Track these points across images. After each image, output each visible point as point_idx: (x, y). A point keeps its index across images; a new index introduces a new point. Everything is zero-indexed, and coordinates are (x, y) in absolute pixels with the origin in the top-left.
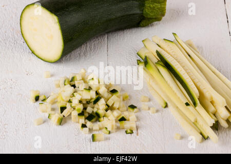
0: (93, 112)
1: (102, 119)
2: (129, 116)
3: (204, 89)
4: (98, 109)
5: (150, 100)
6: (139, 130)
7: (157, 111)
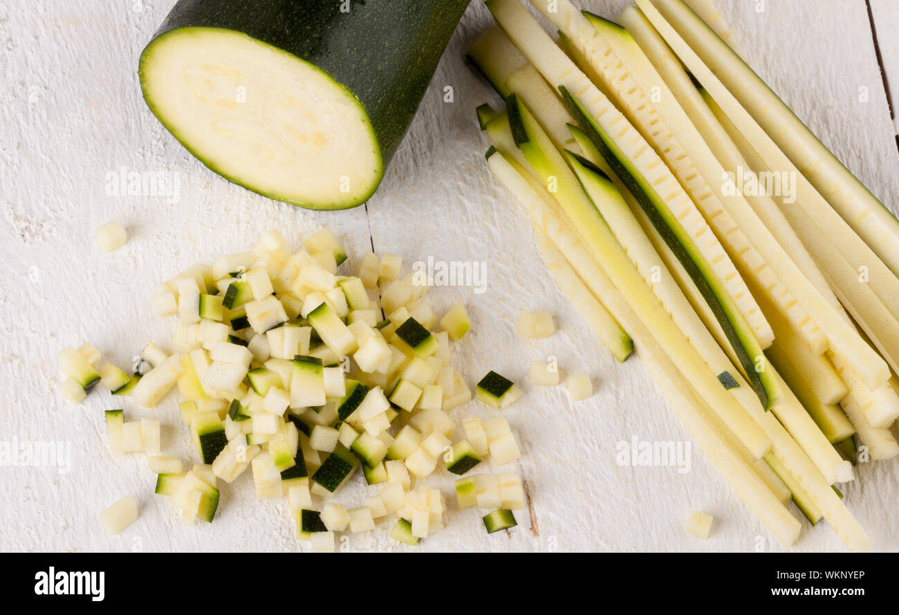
0: (339, 444)
1: (378, 472)
2: (490, 440)
3: (793, 303)
4: (360, 431)
5: (558, 322)
6: (535, 505)
7: (597, 383)
